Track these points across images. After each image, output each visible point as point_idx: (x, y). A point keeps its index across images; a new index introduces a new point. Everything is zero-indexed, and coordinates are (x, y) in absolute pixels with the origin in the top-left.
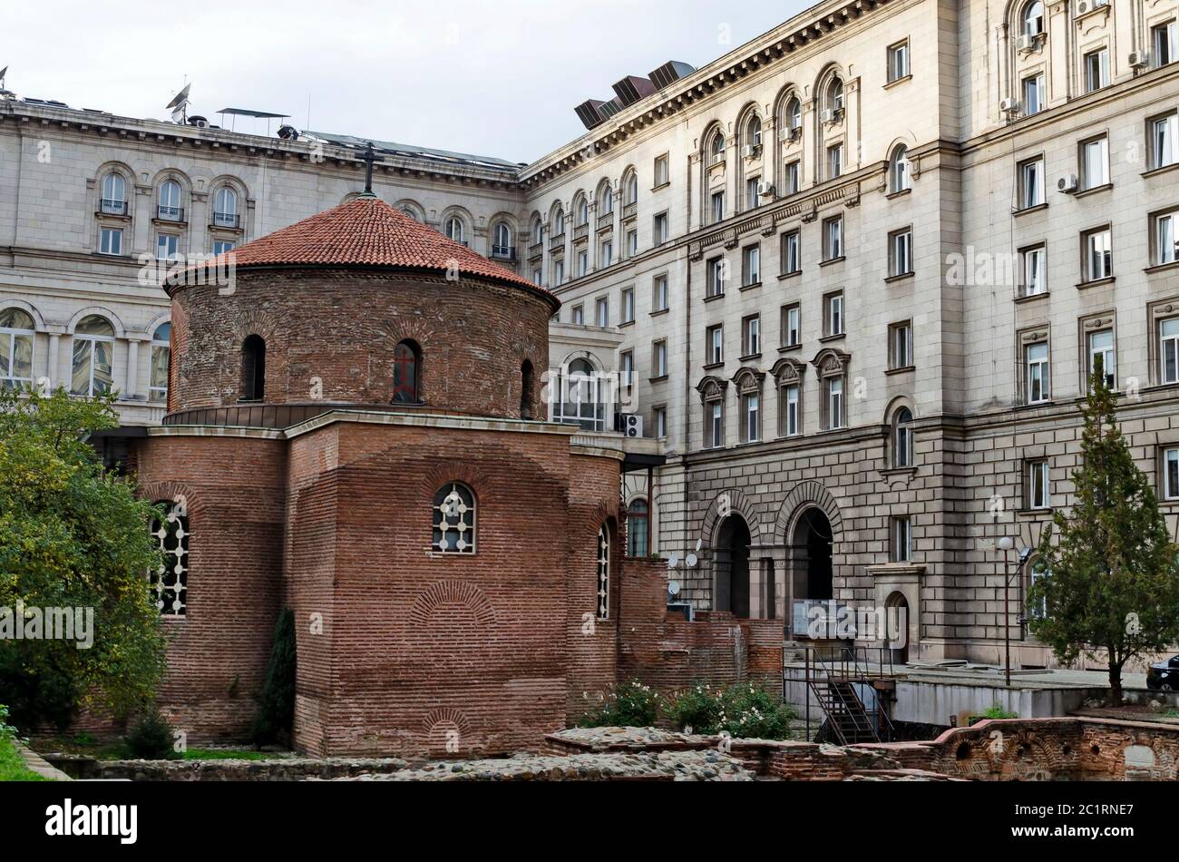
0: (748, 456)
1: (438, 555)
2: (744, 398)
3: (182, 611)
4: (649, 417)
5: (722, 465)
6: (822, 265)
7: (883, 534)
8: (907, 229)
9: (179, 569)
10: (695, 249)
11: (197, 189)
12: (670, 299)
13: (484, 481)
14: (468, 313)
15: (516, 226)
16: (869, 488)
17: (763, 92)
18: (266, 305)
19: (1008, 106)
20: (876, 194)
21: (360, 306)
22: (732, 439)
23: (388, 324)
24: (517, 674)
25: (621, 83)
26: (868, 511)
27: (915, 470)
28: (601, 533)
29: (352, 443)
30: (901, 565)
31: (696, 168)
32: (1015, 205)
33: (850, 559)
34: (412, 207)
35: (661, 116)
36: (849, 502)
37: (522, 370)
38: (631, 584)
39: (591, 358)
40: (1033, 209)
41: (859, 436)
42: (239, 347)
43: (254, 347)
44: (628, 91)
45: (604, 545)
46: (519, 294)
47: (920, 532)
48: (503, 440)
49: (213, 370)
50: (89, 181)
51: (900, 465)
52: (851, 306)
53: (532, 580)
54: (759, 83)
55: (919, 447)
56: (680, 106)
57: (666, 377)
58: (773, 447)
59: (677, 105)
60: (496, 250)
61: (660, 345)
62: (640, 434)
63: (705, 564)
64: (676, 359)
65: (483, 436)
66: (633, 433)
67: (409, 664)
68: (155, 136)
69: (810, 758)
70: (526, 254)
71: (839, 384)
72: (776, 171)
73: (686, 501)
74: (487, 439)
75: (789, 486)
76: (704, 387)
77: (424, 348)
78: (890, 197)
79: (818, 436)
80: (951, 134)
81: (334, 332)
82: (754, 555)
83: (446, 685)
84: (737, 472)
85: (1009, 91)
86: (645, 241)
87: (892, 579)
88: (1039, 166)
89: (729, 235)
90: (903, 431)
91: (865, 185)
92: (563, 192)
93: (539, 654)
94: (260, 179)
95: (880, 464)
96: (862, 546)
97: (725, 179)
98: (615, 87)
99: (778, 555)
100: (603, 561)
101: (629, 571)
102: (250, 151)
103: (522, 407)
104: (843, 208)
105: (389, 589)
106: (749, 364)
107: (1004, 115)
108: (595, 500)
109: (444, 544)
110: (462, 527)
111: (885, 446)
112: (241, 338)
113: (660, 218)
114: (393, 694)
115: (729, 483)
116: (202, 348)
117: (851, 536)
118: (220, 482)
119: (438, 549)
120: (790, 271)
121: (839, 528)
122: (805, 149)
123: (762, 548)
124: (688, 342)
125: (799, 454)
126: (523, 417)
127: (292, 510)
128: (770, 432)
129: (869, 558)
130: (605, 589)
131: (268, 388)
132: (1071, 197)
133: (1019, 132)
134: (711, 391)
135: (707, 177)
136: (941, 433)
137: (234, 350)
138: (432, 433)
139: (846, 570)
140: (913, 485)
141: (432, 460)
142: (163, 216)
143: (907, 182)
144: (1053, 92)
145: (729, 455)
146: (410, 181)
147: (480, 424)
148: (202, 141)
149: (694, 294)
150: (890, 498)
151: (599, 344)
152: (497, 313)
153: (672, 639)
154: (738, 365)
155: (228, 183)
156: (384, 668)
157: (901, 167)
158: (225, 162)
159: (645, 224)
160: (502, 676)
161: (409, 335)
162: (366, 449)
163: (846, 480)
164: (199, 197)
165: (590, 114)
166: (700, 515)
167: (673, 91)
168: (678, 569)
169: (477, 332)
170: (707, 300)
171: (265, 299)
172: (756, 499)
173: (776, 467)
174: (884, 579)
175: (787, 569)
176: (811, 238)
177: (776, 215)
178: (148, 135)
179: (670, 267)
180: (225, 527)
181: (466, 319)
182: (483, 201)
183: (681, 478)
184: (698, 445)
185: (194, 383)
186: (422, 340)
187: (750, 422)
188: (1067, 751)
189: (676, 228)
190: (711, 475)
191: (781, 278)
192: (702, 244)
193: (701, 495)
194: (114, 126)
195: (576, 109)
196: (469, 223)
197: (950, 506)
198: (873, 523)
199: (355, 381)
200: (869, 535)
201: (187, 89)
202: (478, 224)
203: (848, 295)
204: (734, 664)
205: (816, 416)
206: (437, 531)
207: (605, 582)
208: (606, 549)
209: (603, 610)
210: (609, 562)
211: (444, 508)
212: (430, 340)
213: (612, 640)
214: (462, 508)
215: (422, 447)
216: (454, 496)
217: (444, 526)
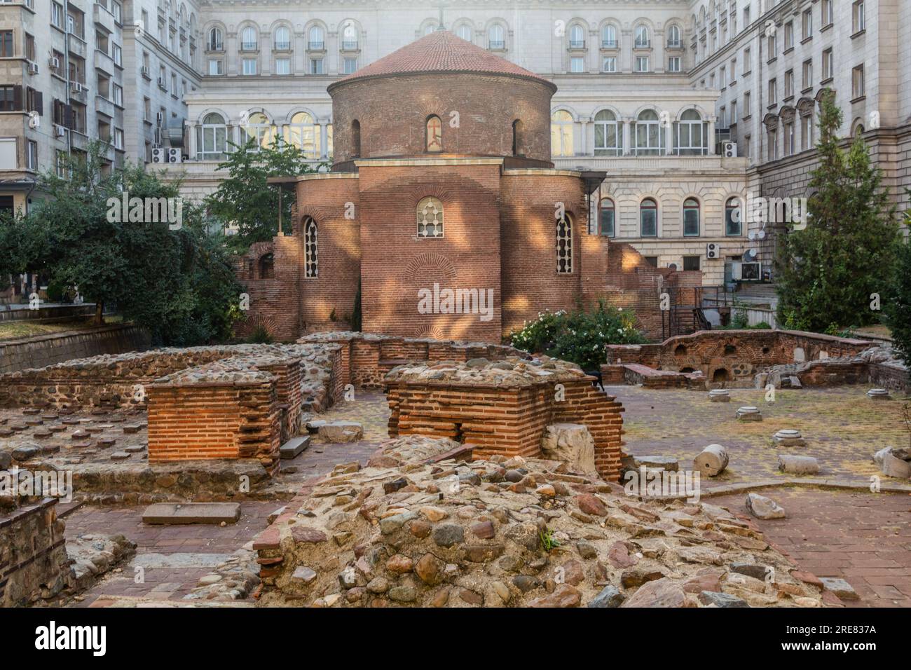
0: (788, 165)
1: (421, 239)
2: (786, 127)
4: (743, 143)
5: (776, 172)
6: (823, 30)
9: (316, 253)
12: (751, 65)
13: (446, 194)
14: (469, 94)
15: (683, 26)
18: (359, 102)
21: (404, 98)
22: (780, 153)
23: (419, 106)
28: (562, 221)
29: (367, 178)
34: (613, 22)
37: (514, 126)
38: (586, 252)
39: (697, 108)
42: (349, 127)
43: (356, 126)
45: (566, 229)
48: (456, 170)
49: (341, 142)
52: (836, 57)
57: (750, 116)
58: (800, 157)
60: (670, 43)
61: (748, 94)
62: (735, 154)
63: (769, 236)
64: (755, 104)
66: (730, 154)
70: (690, 43)
76: (768, 121)
84: (783, 176)
86: (740, 26)
89: (777, 18)
94: (515, 17)
100: (567, 239)
101: (585, 244)
103: (515, 148)
105: (392, 259)
106: (787, 104)
108: (552, 202)
109: (425, 233)
110: (436, 222)
112: (350, 122)
113: (747, 10)
115: (780, 183)
119: (421, 235)
124: (761, 92)
128: (797, 148)
130: (569, 256)
131: (362, 149)
134: (771, 123)
136: (878, 141)
137: (347, 129)
141: (415, 184)
145: (779, 165)
149: (763, 60)
151: (704, 99)
152: (490, 93)
153: (611, 284)
154: (783, 105)
155: (497, 22)
156: (391, 303)
158: (494, 9)
159: (740, 16)
161: (433, 112)
162: (375, 181)
168: (755, 240)
169: (477, 106)
170: (769, 63)
171: (359, 99)
172: (792, 193)
173: (801, 171)
179: (751, 43)
181: (468, 99)
183: (757, 182)
184: (766, 160)
186: (441, 114)
187: (790, 142)
188: (766, 351)
189: (754, 15)
190: (772, 178)
191: (802, 43)
193: (768, 192)
196: (651, 28)
202: (657, 28)
203: (834, 50)
206: (421, 225)
207: (570, 251)
208: (569, 231)
209: (567, 267)
210: (572, 238)
211: (425, 212)
212: (446, 114)
213: (571, 284)
214: (435, 212)
215: (408, 178)
216: (430, 205)
217: (425, 222)
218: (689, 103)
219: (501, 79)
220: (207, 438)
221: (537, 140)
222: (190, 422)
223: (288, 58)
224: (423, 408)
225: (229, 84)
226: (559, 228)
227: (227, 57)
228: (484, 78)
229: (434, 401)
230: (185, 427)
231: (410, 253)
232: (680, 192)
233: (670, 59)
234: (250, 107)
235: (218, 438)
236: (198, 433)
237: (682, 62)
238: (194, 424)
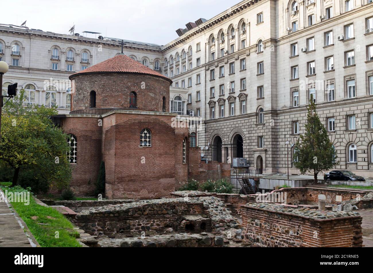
0: (221, 121)
1: (142, 147)
2: (220, 106)
3: (75, 162)
4: (196, 111)
5: (214, 123)
6: (240, 71)
7: (256, 141)
8: (262, 62)
9: (74, 151)
10: (207, 67)
11: (77, 52)
12: (201, 81)
13: (153, 128)
14: (149, 84)
15: (161, 62)
16: (252, 129)
17: (225, 26)
18: (96, 83)
19: (288, 29)
20: (254, 53)
21: (120, 83)
22: (217, 116)
23: (128, 88)
24: (162, 177)
25: (188, 24)
26: (252, 135)
27: (264, 124)
28: (184, 141)
29: (119, 118)
30: (261, 149)
31: (207, 46)
32: (290, 55)
33: (248, 147)
34: (133, 57)
35: (198, 33)
36: (247, 133)
37: (163, 99)
38: (191, 154)
39: (180, 96)
40: (295, 56)
41: (249, 116)
42: (89, 94)
43: (93, 94)
44: (190, 26)
45: (184, 144)
46: (162, 79)
47: (265, 140)
48: (158, 117)
49: (82, 100)
50: (49, 51)
51: (260, 123)
52: (248, 82)
53: (166, 153)
54: (224, 24)
55: (265, 118)
56: (203, 30)
57: (200, 101)
58: (227, 118)
59: (202, 30)
60: (155, 68)
61: (198, 92)
62: (193, 115)
63: (210, 149)
64: (202, 96)
65: (153, 116)
66: (191, 115)
67: (134, 175)
68: (66, 39)
69: (238, 198)
70: (163, 69)
71: (245, 102)
72: (228, 47)
73: (205, 133)
74: (154, 117)
75: (232, 129)
76: (210, 103)
77: (137, 94)
78: (258, 54)
79: (239, 116)
80: (273, 37)
81: (114, 90)
82: (223, 146)
83: (144, 180)
84: (218, 125)
85: (289, 26)
86: (194, 65)
87: (258, 152)
88: (296, 45)
89: (216, 64)
90: (261, 114)
91: (252, 51)
92: (173, 53)
93: (168, 172)
94: (94, 50)
95: (255, 123)
96: (251, 144)
97: (215, 49)
98: (186, 25)
99: (229, 146)
100: (184, 148)
101: (191, 151)
102: (91, 43)
103: (163, 109)
104: (246, 57)
105: (129, 156)
106: (221, 97)
107: (287, 32)
108: (182, 133)
109: (143, 144)
110: (148, 140)
111: (257, 118)
112: (90, 91)
113: (198, 59)
114: (131, 183)
115: (216, 128)
116: (80, 94)
117: (248, 141)
118: (85, 129)
119: (142, 145)
120: (232, 73)
121: (245, 139)
122: (236, 41)
123: (225, 145)
124: (206, 92)
125: (234, 120)
126: (163, 111)
127: (104, 136)
128: (227, 115)
129: (252, 147)
130: (185, 155)
131: (97, 104)
132: (305, 53)
133: (291, 36)
134: (212, 104)
135: (210, 48)
136: (271, 114)
139: (246, 150)
140: (264, 128)
141: (140, 123)
142: (68, 60)
143: (262, 50)
144: (300, 26)
145: (216, 121)
146: (133, 50)
147: (152, 113)
148: (78, 40)
149: (207, 79)
150: (258, 131)
151: (183, 92)
152: (156, 85)
153: (202, 168)
154: (219, 97)
155: (85, 51)
156: (128, 176)
157: (261, 45)
158: (85, 45)
159: (194, 61)
160: (159, 178)
161: (133, 90)
162: (123, 120)
163: (247, 127)
164: (78, 55)
165: (180, 32)
166: (209, 136)
167: (201, 26)
168: (203, 150)
169: (151, 89)
170: (210, 81)
171: (96, 81)
172: (223, 132)
173: (228, 124)
174: (256, 152)
175: (231, 150)
176: (237, 64)
177: (228, 58)
178: (64, 38)
179: (201, 72)
180: (86, 140)
181: (148, 86)
182: (152, 55)
183: (204, 127)
184: (208, 118)
185: (78, 103)
186: (137, 92)
187: (222, 112)
188: (303, 196)
189: (202, 62)
190: (211, 126)
191: (229, 75)
192: (209, 66)
193: (209, 131)
194: (55, 36)
195: (176, 31)
196: (148, 61)
197: (273, 133)
198: (253, 138)
199: (119, 102)
200: (252, 141)
201: (74, 26)
202: (151, 61)
203: (247, 79)
204: (218, 174)
205: (239, 110)
206: (141, 141)
207: (185, 153)
209: (184, 161)
210: (186, 148)
211: (143, 135)
212: (139, 92)
213: (187, 168)
214: (148, 135)
215: (137, 119)
216: (146, 132)
217: (143, 140)
218: (178, 93)
226: (182, 144)
231: (137, 153)
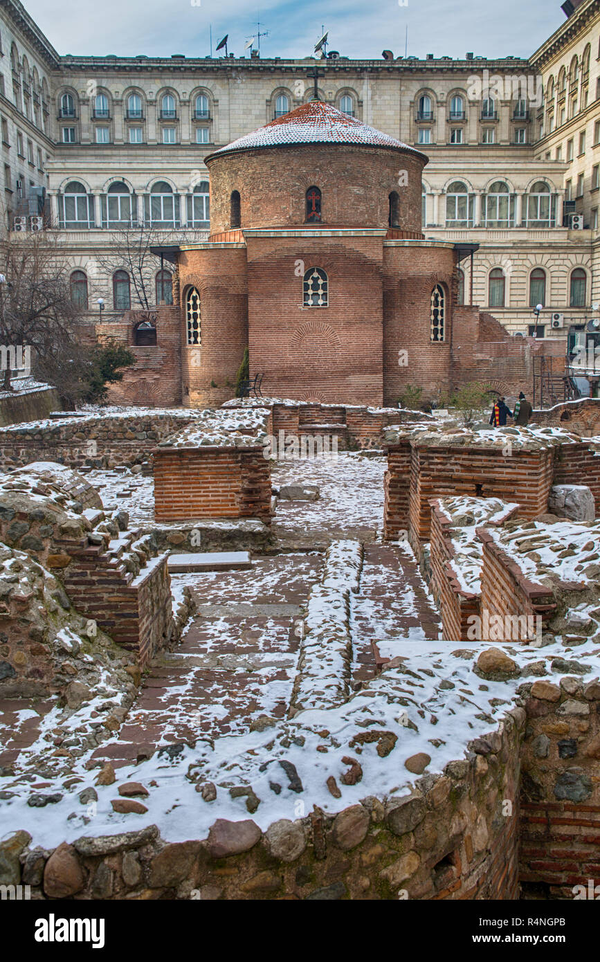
1: (306, 308)
3: (201, 342)
4: (589, 216)
9: (199, 321)
11: (328, 98)
13: (331, 265)
14: (349, 167)
18: (239, 173)
21: (285, 169)
23: (300, 178)
24: (354, 372)
28: (436, 291)
29: (254, 248)
37: (389, 198)
38: (458, 321)
39: (547, 181)
42: (229, 198)
43: (236, 197)
45: (440, 299)
46: (385, 152)
48: (342, 241)
50: (267, 101)
53: (362, 320)
60: (516, 113)
61: (597, 167)
62: (581, 227)
65: (330, 240)
66: (577, 227)
67: (291, 368)
74: (332, 242)
77: (322, 190)
81: (272, 185)
83: (312, 378)
86: (591, 98)
92: (554, 69)
93: (366, 362)
94: (365, 87)
100: (440, 308)
101: (457, 313)
102: (359, 71)
105: (279, 327)
108: (428, 273)
109: (310, 302)
110: (321, 292)
112: (230, 193)
114: (283, 383)
116: (216, 200)
118: (214, 273)
119: (306, 305)
126: (390, 226)
130: (442, 325)
131: (242, 220)
137: (227, 199)
138: (299, 240)
141: (301, 255)
148: (329, 68)
151: (553, 171)
152: (368, 166)
153: (481, 353)
155: (347, 92)
156: (278, 370)
158: (344, 79)
159: (592, 86)
160: (345, 374)
161: (313, 184)
162: (264, 251)
164: (330, 103)
165: (569, 7)
169: (356, 178)
178: (297, 68)
180: (217, 297)
181: (347, 171)
185: (215, 219)
186: (320, 186)
195: (562, 6)
204: (524, 367)
206: (306, 295)
207: (442, 320)
208: (442, 301)
209: (439, 336)
210: (444, 308)
211: (310, 282)
212: (326, 185)
213: (444, 352)
214: (321, 282)
215: (294, 248)
216: (316, 275)
217: (310, 292)
218: (539, 175)
219: (379, 151)
220: (210, 498)
221: (411, 212)
222: (194, 483)
223: (141, 127)
224: (444, 470)
225: (83, 152)
226: (433, 298)
227: (80, 124)
228: (363, 150)
229: (456, 464)
230: (190, 488)
231: (296, 322)
232: (527, 263)
233: (516, 130)
234: (110, 176)
235: (220, 498)
236: (202, 494)
237: (527, 134)
238: (198, 485)
